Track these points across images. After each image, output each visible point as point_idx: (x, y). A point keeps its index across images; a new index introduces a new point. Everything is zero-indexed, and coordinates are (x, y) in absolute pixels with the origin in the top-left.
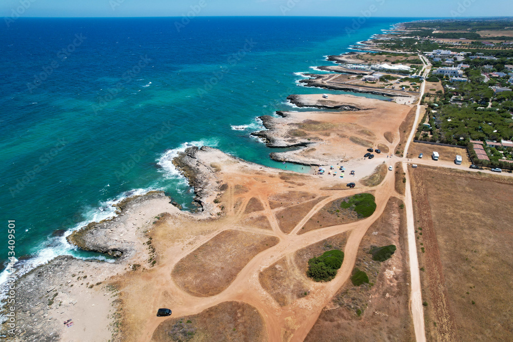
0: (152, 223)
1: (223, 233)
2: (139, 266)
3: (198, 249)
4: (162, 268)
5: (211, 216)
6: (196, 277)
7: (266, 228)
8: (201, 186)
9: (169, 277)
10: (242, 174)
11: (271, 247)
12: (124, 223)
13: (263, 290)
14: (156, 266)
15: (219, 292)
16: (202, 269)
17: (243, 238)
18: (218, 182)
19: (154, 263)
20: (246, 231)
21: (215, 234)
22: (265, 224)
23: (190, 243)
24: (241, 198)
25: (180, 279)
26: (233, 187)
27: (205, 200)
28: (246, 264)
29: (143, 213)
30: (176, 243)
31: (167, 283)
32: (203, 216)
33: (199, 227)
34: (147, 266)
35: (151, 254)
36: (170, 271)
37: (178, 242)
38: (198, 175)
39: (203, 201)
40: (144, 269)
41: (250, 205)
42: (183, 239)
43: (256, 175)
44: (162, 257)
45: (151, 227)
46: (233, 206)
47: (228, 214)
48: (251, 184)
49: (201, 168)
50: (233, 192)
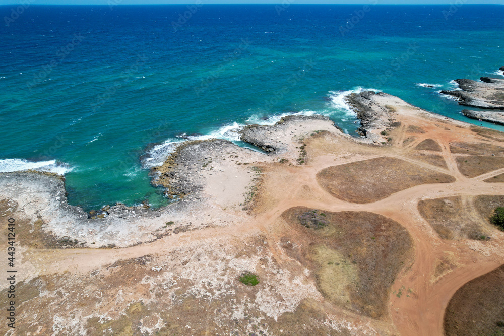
0: (309, 135)
1: (383, 158)
2: (287, 161)
3: (352, 163)
4: (309, 168)
5: (373, 143)
6: (342, 184)
7: (440, 166)
8: (369, 120)
9: (314, 177)
10: (420, 118)
11: (442, 183)
12: (284, 130)
13: (420, 216)
14: (303, 165)
15: (365, 202)
16: (351, 179)
17: (408, 167)
18: (389, 120)
19: (303, 162)
20: (413, 163)
21: (374, 157)
22: (440, 163)
23: (344, 157)
24: (414, 136)
25: (323, 180)
26: (406, 127)
27: (370, 131)
28: (404, 189)
29: (304, 126)
30: (329, 154)
31: (310, 180)
32: (365, 141)
33: (357, 148)
34: (295, 163)
35: (302, 156)
36: (317, 173)
37: (332, 153)
38: (368, 112)
39: (368, 131)
40: (291, 164)
41: (424, 144)
42: (337, 152)
43: (438, 122)
44: (312, 160)
45: (307, 137)
46: (402, 141)
47: (394, 145)
48: (429, 128)
49: (374, 107)
50: (405, 130)
